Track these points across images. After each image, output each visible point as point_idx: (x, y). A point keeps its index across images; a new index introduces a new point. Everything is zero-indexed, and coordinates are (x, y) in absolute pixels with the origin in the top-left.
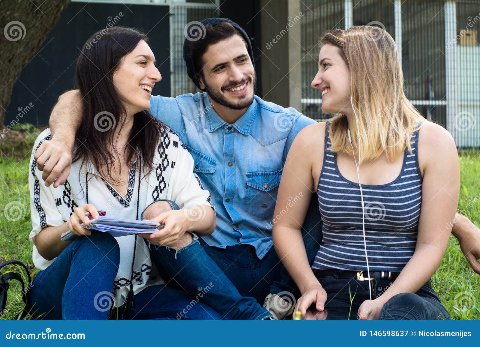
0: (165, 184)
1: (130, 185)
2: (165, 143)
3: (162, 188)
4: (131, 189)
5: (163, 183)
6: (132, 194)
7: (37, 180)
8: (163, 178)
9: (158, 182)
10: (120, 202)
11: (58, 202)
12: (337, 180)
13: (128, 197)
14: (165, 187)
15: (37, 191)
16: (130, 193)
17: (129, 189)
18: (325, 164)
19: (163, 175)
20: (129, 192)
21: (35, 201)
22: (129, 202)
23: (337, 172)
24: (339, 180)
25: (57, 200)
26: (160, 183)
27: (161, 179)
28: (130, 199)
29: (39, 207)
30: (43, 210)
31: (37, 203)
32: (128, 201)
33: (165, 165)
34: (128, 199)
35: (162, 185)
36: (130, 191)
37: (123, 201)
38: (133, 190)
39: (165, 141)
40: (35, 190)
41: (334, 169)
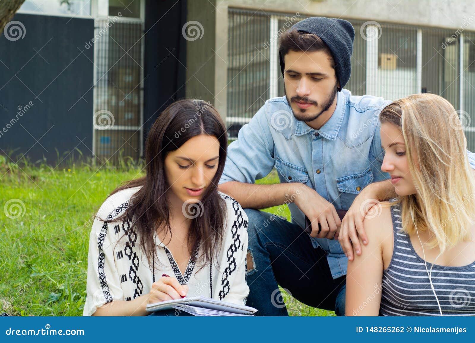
0: (235, 266)
1: (191, 263)
2: (239, 221)
3: (231, 270)
4: (192, 268)
5: (233, 264)
6: (191, 274)
7: (102, 254)
8: (234, 259)
9: (228, 263)
10: (178, 279)
11: (124, 278)
12: (414, 261)
13: (186, 275)
14: (235, 269)
15: (101, 265)
16: (189, 272)
17: (189, 268)
18: (396, 243)
19: (234, 256)
20: (188, 270)
21: (101, 277)
22: (186, 281)
23: (413, 252)
24: (416, 262)
25: (123, 276)
26: (230, 264)
27: (231, 260)
28: (188, 278)
29: (105, 283)
30: (107, 286)
31: (103, 280)
32: (186, 279)
33: (237, 246)
34: (186, 278)
35: (232, 267)
36: (190, 270)
37: (181, 279)
38: (192, 269)
39: (239, 220)
40: (99, 263)
41: (409, 249)
